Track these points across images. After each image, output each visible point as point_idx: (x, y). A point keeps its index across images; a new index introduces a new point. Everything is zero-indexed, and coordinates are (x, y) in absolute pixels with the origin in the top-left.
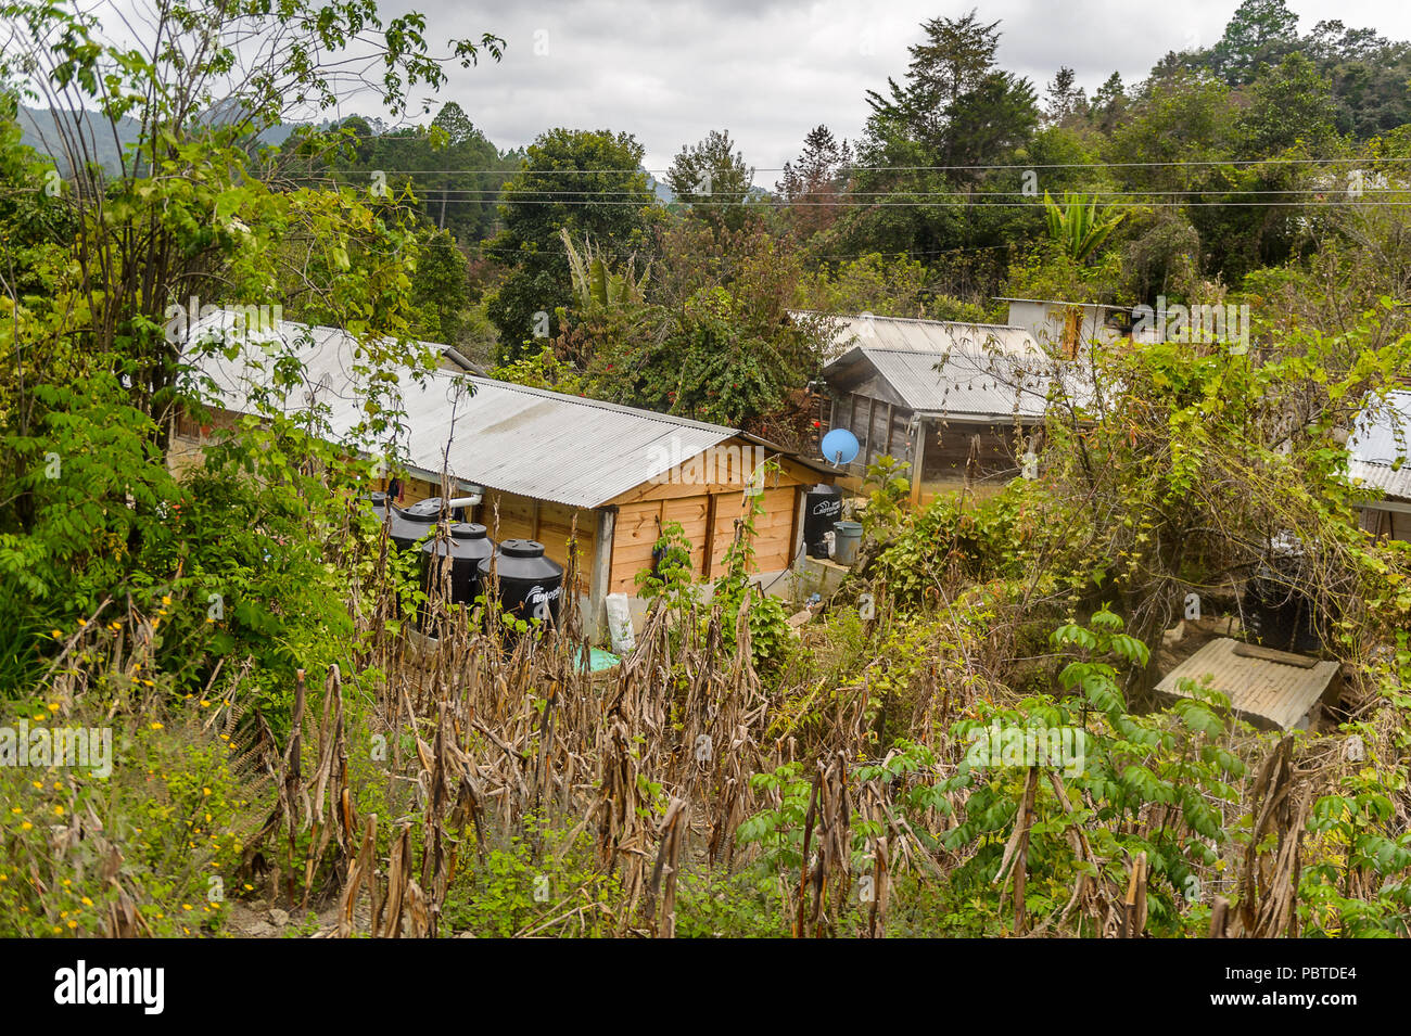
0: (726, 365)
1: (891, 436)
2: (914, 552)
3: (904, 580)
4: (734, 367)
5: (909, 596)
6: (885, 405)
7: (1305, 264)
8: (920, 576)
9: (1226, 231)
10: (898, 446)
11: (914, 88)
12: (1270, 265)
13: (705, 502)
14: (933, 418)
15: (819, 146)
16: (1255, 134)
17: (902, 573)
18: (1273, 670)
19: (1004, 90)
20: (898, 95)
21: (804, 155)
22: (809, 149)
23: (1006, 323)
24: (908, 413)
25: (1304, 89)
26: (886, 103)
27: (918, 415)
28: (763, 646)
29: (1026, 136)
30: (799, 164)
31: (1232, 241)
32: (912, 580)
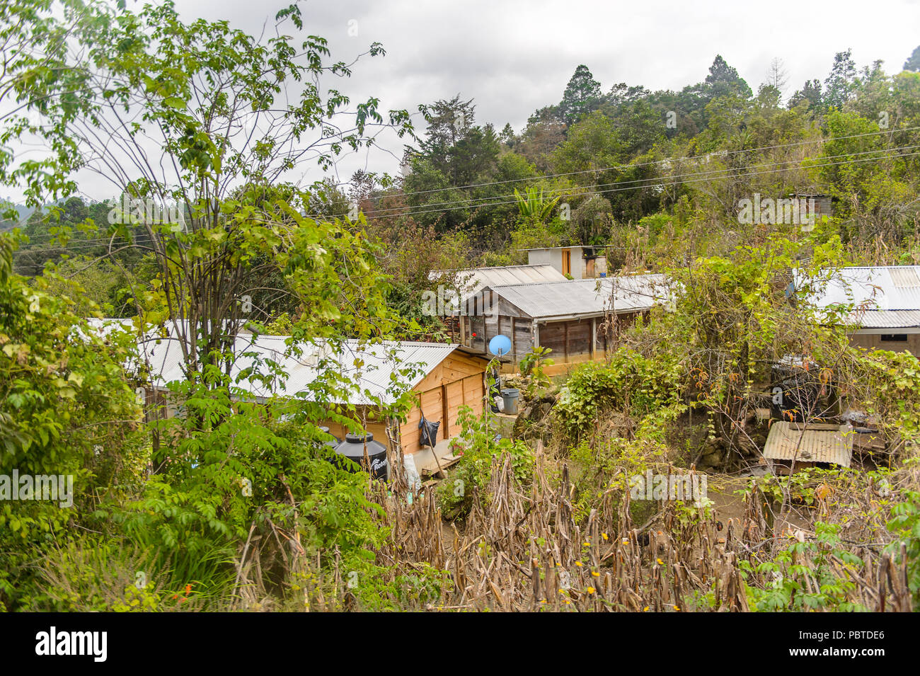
0: (408, 308)
1: (514, 336)
2: (579, 400)
3: (577, 418)
4: (414, 308)
5: (581, 427)
6: (508, 318)
7: (670, 212)
8: (585, 414)
9: (622, 198)
10: (520, 340)
11: (430, 141)
12: (652, 214)
13: (440, 390)
14: (545, 322)
15: (360, 181)
16: (627, 145)
17: (575, 414)
18: (818, 436)
19: (480, 136)
20: (423, 146)
21: (352, 187)
22: (354, 183)
23: (527, 263)
24: (530, 320)
25: (646, 117)
26: (416, 151)
27: (536, 321)
28: (522, 472)
29: (496, 160)
30: (350, 192)
31: (626, 203)
32: (582, 417)
